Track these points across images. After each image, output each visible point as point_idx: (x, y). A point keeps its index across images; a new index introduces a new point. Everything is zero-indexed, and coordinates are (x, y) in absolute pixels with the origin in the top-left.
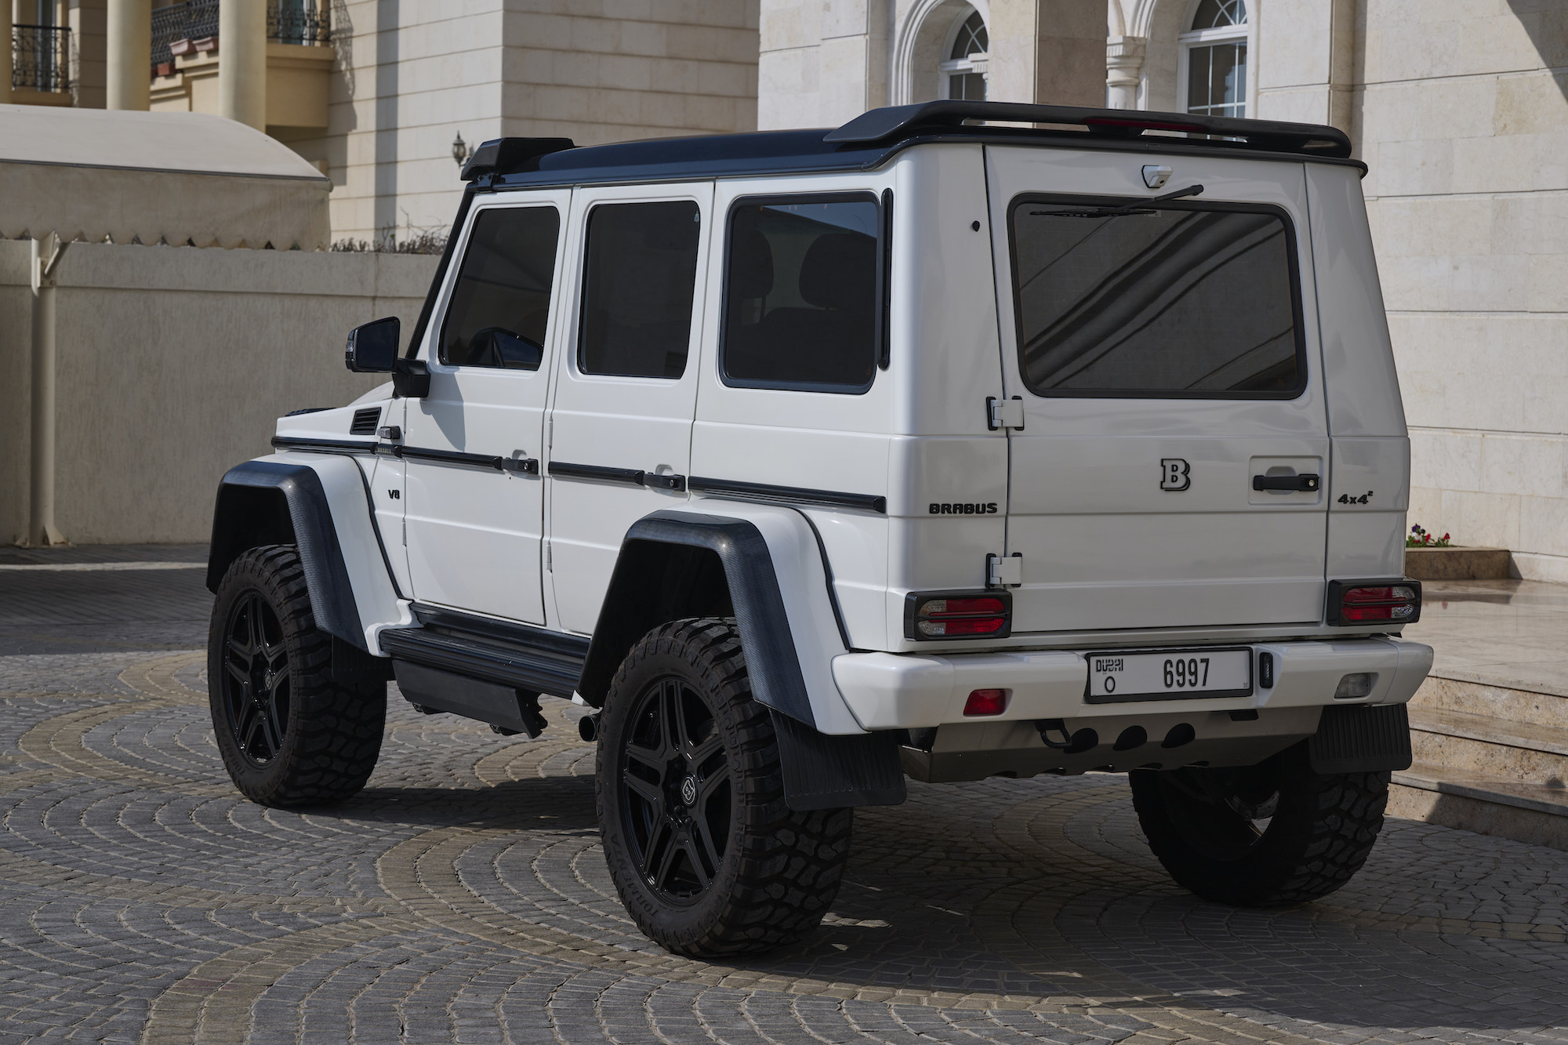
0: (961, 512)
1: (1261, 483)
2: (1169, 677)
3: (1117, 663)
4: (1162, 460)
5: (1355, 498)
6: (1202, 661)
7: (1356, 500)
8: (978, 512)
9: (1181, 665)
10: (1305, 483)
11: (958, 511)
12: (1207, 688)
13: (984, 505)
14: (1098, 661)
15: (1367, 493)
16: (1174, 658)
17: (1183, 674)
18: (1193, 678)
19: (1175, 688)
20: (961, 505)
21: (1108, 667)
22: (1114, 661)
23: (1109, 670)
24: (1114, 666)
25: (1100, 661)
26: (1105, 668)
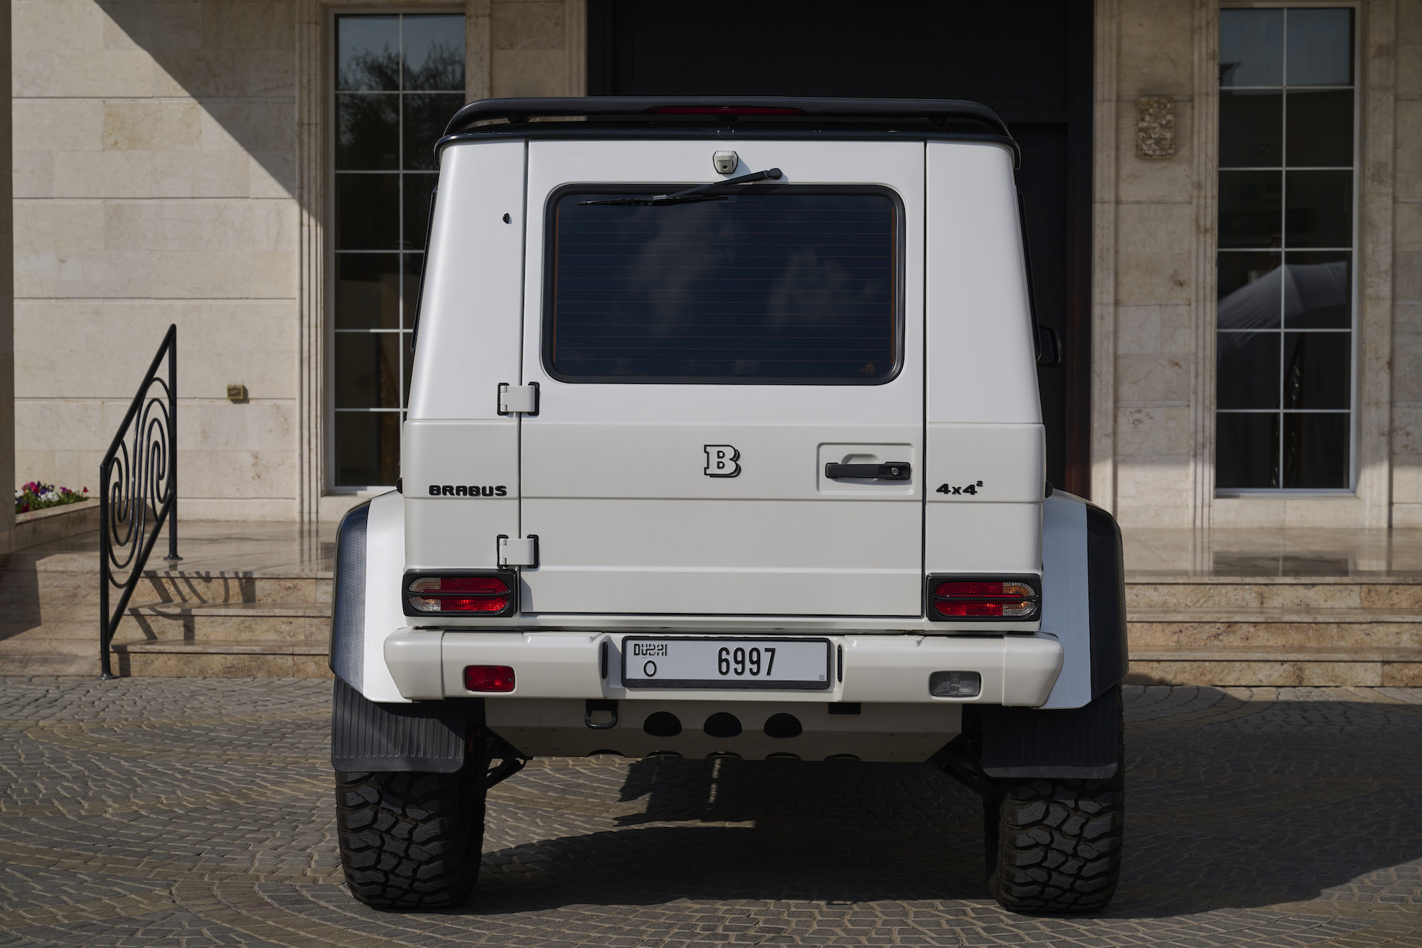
0: (465, 494)
1: (837, 472)
2: (724, 664)
3: (661, 648)
4: (705, 446)
5: (959, 488)
6: (767, 650)
7: (961, 491)
8: (484, 494)
9: (739, 654)
10: (897, 473)
11: (462, 493)
12: (772, 678)
13: (491, 488)
14: (635, 645)
15: (975, 484)
16: (732, 646)
17: (743, 662)
18: (755, 668)
19: (732, 676)
20: (465, 488)
21: (649, 651)
22: (656, 646)
23: (650, 654)
24: (656, 651)
25: (638, 645)
26: (644, 653)
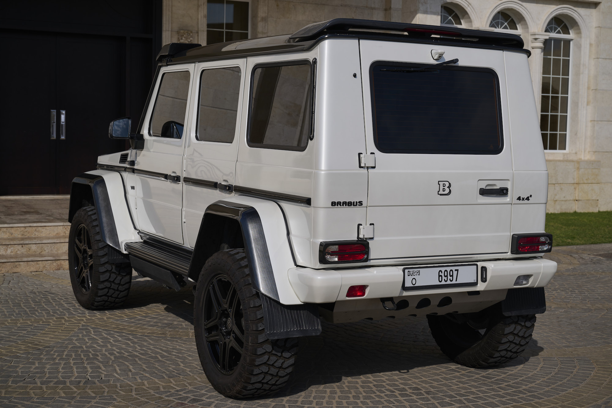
0: (346, 205)
1: (484, 192)
2: (440, 277)
3: (417, 272)
4: (439, 181)
5: (524, 198)
6: (456, 270)
7: (525, 199)
8: (354, 205)
9: (446, 272)
10: (503, 192)
11: (344, 205)
12: (458, 282)
13: (357, 202)
15: (529, 196)
16: (443, 269)
17: (447, 276)
18: (451, 278)
19: (443, 283)
20: (346, 202)
21: (413, 274)
22: (416, 271)
23: (414, 275)
24: (416, 273)
25: (409, 271)
26: (412, 275)
